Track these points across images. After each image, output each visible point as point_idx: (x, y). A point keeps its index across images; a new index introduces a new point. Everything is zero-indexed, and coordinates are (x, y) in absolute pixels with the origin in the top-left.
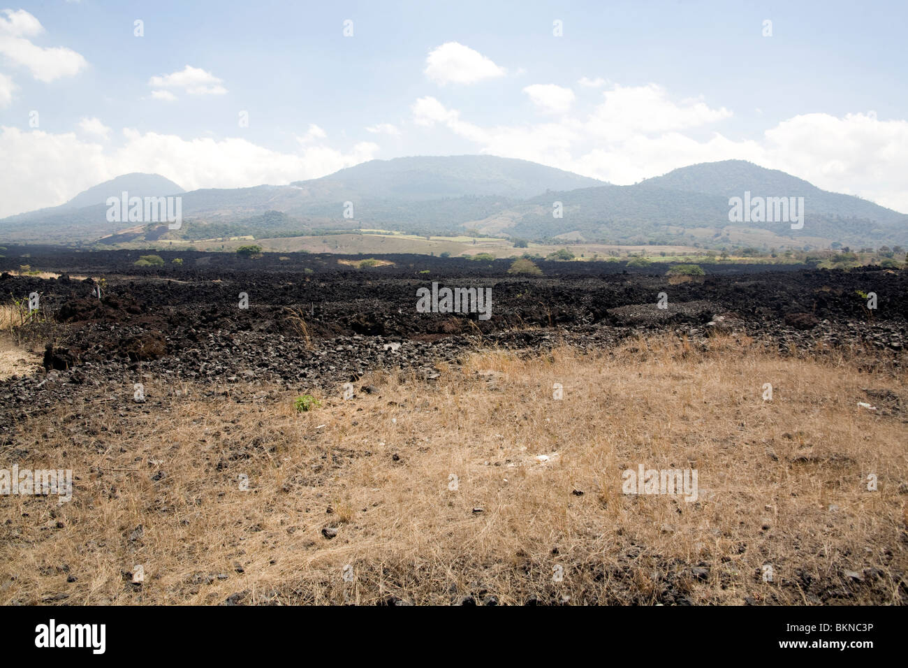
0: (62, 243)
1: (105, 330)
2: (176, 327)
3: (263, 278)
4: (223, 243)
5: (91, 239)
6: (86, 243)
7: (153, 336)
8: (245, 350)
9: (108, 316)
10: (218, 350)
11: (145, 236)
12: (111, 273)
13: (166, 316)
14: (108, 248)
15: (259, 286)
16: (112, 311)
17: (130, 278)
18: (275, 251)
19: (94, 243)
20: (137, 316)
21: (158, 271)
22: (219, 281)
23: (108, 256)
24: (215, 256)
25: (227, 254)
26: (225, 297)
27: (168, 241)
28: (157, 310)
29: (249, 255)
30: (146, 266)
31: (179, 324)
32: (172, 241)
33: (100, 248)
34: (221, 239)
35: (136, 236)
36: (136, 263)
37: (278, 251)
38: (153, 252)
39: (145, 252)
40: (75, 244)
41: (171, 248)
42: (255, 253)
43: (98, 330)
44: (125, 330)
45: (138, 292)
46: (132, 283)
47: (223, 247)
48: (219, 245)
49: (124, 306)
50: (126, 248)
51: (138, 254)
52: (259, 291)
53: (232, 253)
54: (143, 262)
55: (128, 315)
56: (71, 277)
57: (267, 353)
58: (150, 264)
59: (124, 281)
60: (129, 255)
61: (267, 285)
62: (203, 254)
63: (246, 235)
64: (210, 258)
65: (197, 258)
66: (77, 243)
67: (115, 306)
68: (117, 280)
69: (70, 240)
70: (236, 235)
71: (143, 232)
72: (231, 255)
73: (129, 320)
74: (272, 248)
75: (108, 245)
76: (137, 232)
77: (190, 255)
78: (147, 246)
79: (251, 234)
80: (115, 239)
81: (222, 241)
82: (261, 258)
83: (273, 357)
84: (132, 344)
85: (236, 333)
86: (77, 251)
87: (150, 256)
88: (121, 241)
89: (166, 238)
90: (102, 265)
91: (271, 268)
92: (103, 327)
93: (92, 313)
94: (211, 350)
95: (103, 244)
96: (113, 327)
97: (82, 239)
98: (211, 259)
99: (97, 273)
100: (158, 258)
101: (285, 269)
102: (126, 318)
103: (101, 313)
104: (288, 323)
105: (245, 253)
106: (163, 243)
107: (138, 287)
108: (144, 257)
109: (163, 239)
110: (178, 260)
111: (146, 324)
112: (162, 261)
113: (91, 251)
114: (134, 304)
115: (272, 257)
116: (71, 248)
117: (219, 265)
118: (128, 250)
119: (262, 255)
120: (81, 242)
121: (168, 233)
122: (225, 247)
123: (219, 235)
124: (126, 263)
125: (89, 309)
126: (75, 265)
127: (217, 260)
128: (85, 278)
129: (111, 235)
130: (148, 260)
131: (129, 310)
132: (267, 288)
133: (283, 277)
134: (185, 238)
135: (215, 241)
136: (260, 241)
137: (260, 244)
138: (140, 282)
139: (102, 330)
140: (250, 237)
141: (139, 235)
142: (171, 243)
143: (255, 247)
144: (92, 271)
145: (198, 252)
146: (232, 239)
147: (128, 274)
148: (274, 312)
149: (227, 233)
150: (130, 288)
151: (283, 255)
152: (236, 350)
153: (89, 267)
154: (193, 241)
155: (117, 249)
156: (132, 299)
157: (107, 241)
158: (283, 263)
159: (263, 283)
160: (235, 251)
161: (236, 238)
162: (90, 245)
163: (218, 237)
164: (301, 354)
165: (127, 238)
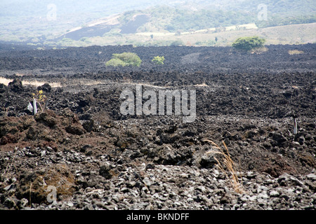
0: (21, 38)
1: (34, 156)
2: (122, 150)
3: (261, 79)
4: (216, 34)
5: (56, 34)
6: (50, 37)
7: (59, 171)
8: (157, 191)
9: (43, 138)
10: (124, 192)
11: (120, 28)
12: (75, 76)
13: (113, 136)
14: (76, 44)
15: (254, 91)
16: (47, 130)
17: (96, 83)
18: (284, 43)
19: (59, 38)
20: (78, 136)
21: (131, 74)
22: (204, 85)
23: (75, 54)
24: (205, 51)
25: (221, 49)
26: (207, 106)
27: (149, 34)
28: (107, 127)
29: (249, 49)
30: (120, 66)
31: (127, 147)
32: (154, 34)
33: (68, 43)
34: (214, 29)
35: (109, 28)
36: (107, 63)
37: (288, 43)
38: (128, 48)
39: (120, 49)
40: (37, 40)
41: (153, 43)
42: (257, 46)
43: (26, 155)
44: (58, 156)
45: (102, 101)
46: (95, 89)
47: (216, 40)
48: (212, 37)
49: (63, 124)
50: (98, 44)
51: (110, 51)
52: (252, 99)
53: (228, 48)
54: (116, 62)
55: (67, 136)
56: (24, 83)
57: (183, 196)
58: (124, 64)
59: (88, 87)
60: (100, 53)
61: (264, 90)
62: (191, 49)
63: (247, 23)
64: (198, 54)
65: (183, 55)
66: (39, 38)
67: (51, 125)
68: (80, 86)
69: (31, 35)
70: (234, 23)
71: (118, 22)
72: (225, 50)
73: (67, 142)
74: (280, 39)
75: (76, 40)
76: (111, 23)
77: (175, 51)
78: (123, 41)
79: (253, 21)
80: (86, 32)
81: (216, 32)
82: (264, 54)
83: (189, 202)
84: (32, 181)
85: (153, 168)
86: (40, 48)
87: (125, 53)
88: (91, 35)
89: (146, 30)
90: (68, 66)
91: (277, 65)
92: (32, 153)
93: (24, 133)
94: (116, 191)
95: (70, 40)
96: (44, 152)
97: (45, 33)
98: (200, 56)
99: (59, 76)
100: (134, 56)
101: (295, 67)
102: (64, 140)
103: (34, 133)
104: (239, 152)
105: (243, 47)
106: (142, 38)
107: (103, 95)
108: (117, 55)
109: (143, 31)
110: (159, 59)
111: (88, 146)
112: (139, 60)
113: (55, 48)
114: (75, 121)
115: (279, 51)
116: (32, 44)
117: (210, 63)
118: (100, 47)
119: (265, 50)
120: (44, 38)
121: (149, 24)
122: (220, 39)
123: (211, 24)
124: (96, 63)
125: (21, 129)
126: (35, 66)
127: (207, 57)
128: (41, 84)
129: (80, 28)
130: (122, 59)
131: (69, 130)
132: (264, 93)
133: (287, 78)
134: (169, 29)
135: (207, 32)
136: (264, 30)
137: (264, 34)
138: (107, 89)
139: (29, 156)
140: (252, 26)
141: (113, 27)
142: (152, 36)
143: (256, 39)
144: (54, 74)
145: (184, 47)
146: (228, 28)
147: (96, 78)
148: (247, 131)
149: (222, 21)
150: (94, 96)
151: (295, 47)
152: (146, 191)
153: (52, 69)
154: (179, 33)
155: (87, 45)
156: (73, 116)
157: (74, 35)
158: (293, 58)
159: (259, 87)
160: (230, 44)
161: (234, 27)
162: (56, 40)
163: (211, 27)
164: (225, 198)
165: (99, 31)
